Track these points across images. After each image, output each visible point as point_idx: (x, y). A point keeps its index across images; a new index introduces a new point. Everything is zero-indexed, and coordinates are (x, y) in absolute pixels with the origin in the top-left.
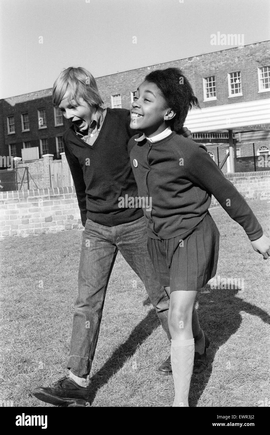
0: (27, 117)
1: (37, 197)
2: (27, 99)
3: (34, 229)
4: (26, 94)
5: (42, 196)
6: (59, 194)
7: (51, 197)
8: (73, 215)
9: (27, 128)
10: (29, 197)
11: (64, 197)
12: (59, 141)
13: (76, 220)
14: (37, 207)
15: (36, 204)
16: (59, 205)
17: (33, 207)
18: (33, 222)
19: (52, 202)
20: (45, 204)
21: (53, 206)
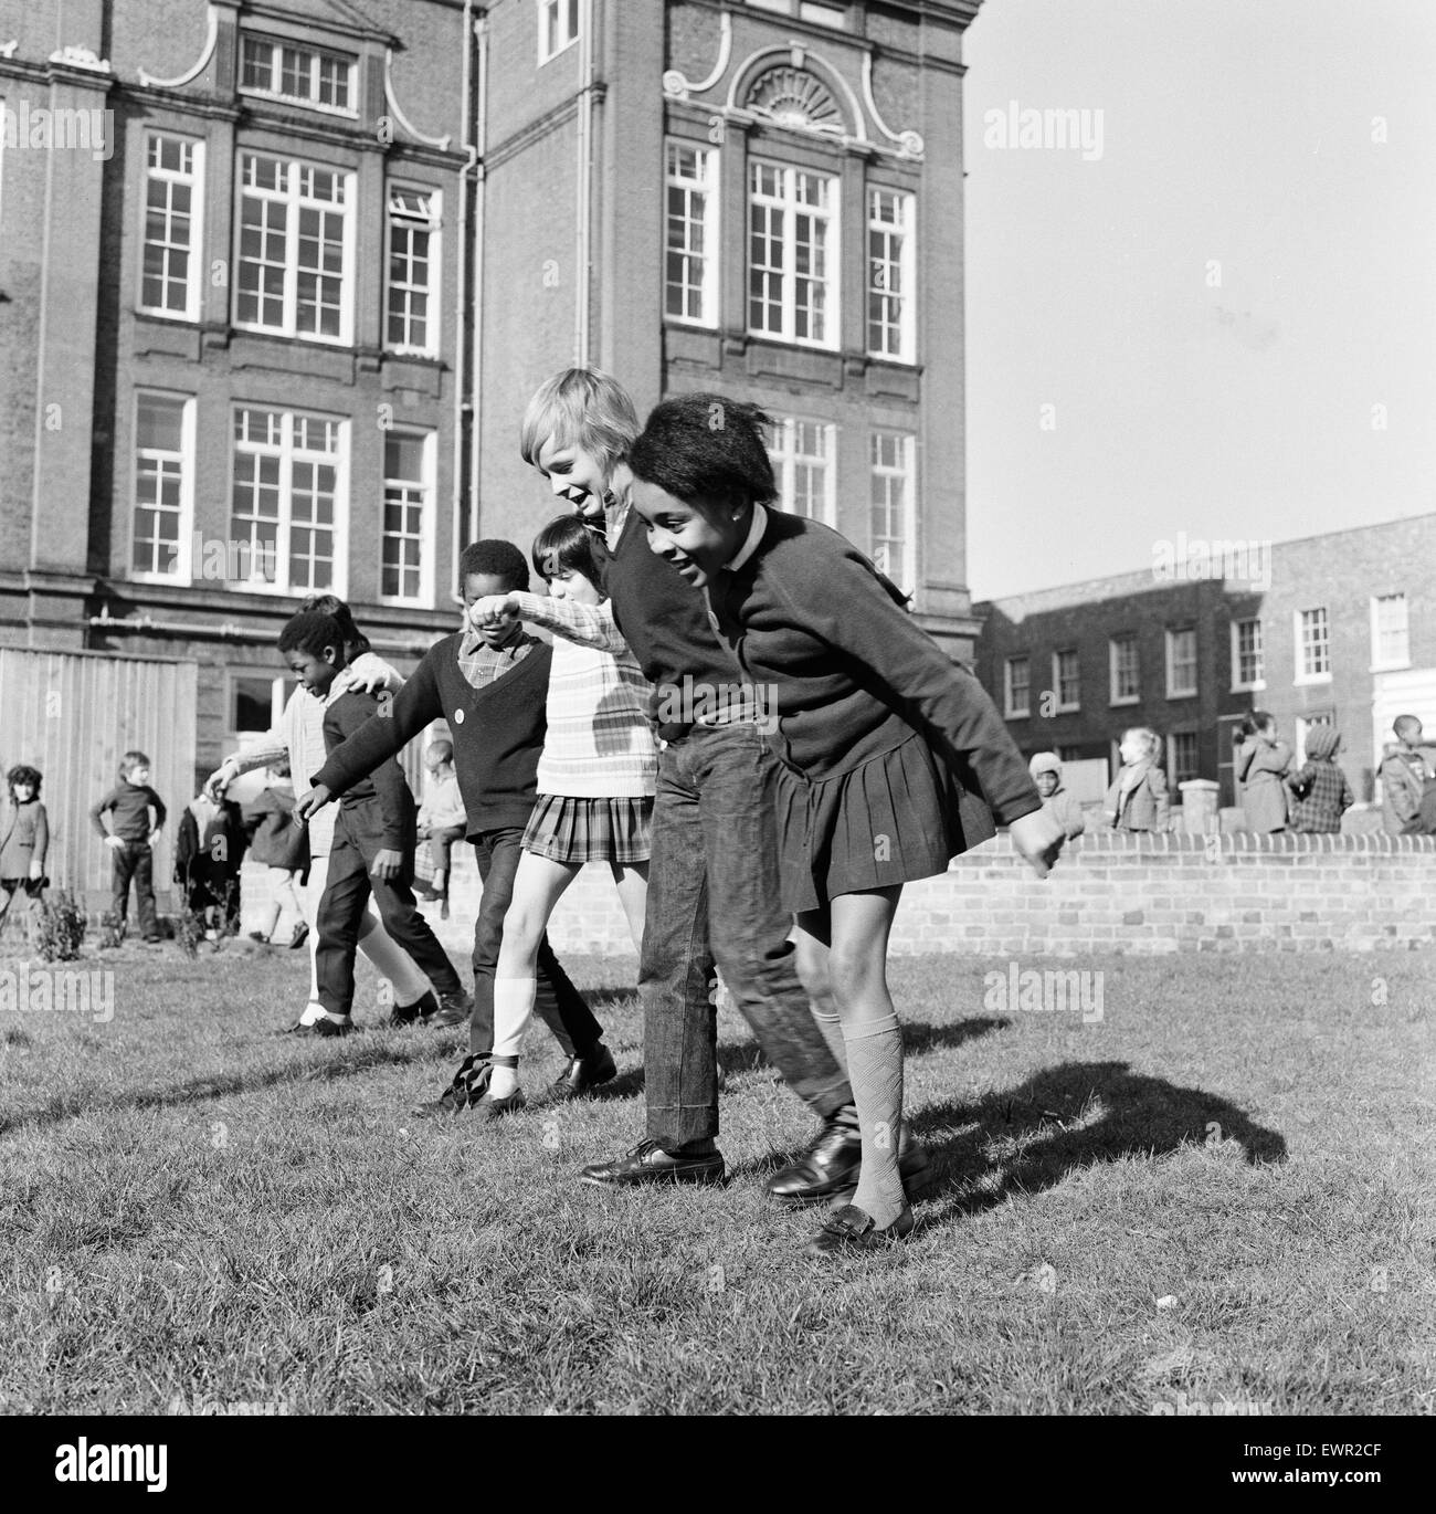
0: (1075, 663)
1: (1105, 853)
2: (1075, 599)
3: (1091, 940)
4: (1073, 586)
5: (1119, 854)
6: (1165, 852)
7: (1145, 858)
8: (1202, 911)
9: (1072, 701)
10: (1082, 853)
11: (1181, 861)
12: (1178, 749)
13: (1211, 929)
14: (1101, 882)
15: (1100, 874)
16: (1164, 882)
17: (1091, 881)
18: (1090, 920)
19: (1145, 872)
20: (1127, 875)
21: (1149, 882)
